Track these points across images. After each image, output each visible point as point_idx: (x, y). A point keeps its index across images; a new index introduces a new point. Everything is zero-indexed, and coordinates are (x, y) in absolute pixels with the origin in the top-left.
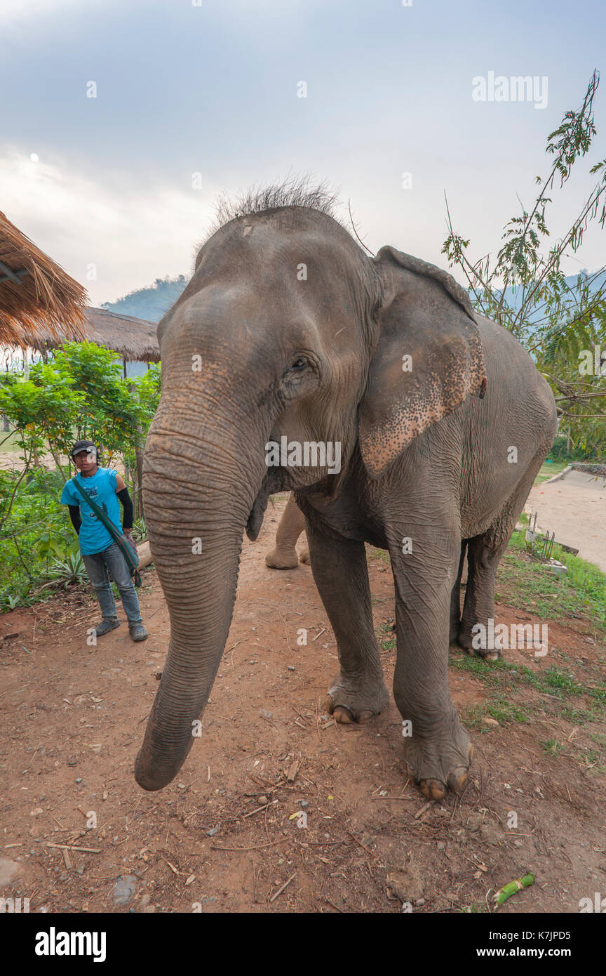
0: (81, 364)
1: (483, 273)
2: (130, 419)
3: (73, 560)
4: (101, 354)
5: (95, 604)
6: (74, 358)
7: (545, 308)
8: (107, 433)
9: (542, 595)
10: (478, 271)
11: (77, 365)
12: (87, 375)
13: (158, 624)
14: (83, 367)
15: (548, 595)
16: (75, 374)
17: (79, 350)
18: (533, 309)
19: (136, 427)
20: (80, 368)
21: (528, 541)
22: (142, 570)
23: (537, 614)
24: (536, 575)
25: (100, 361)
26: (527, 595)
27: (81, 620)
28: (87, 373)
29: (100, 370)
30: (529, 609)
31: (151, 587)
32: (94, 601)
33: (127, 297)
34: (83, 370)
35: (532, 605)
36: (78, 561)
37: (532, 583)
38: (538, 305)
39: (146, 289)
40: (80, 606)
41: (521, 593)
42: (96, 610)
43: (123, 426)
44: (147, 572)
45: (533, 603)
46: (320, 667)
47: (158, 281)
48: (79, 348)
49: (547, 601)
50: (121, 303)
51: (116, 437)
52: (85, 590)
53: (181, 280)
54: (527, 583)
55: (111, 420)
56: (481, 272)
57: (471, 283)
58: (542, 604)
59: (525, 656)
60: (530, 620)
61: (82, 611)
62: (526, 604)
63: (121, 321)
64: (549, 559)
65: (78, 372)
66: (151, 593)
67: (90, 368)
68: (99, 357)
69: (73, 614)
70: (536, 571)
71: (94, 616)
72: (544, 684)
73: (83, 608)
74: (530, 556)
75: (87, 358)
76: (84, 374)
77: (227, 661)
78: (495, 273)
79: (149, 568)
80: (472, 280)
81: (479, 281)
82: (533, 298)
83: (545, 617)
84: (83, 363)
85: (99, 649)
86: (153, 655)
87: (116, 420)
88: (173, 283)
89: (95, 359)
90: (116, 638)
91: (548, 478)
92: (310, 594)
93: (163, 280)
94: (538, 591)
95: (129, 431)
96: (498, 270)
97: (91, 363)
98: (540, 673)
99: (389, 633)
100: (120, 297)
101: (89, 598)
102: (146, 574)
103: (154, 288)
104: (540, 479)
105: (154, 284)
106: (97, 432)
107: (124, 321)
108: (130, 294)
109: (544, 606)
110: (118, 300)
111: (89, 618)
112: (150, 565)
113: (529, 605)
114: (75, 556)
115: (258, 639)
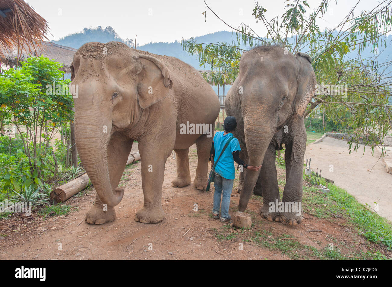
0: (38, 70)
1: (275, 26)
2: (68, 103)
3: (27, 191)
4: (51, 63)
5: (40, 219)
6: (34, 66)
7: (309, 46)
8: (53, 112)
9: (318, 205)
10: (272, 25)
11: (35, 70)
12: (42, 76)
13: (83, 230)
14: (40, 71)
15: (321, 205)
16: (34, 75)
17: (38, 61)
18: (302, 46)
19: (71, 109)
20: (37, 72)
21: (307, 175)
22: (72, 197)
23: (316, 216)
24: (313, 194)
25: (51, 68)
26: (309, 205)
27: (31, 229)
28: (42, 75)
29: (51, 73)
30: (311, 213)
31: (78, 207)
32: (40, 217)
33: (66, 38)
34: (39, 73)
35: (313, 211)
36: (30, 192)
37: (311, 198)
38: (306, 43)
39: (78, 33)
40: (30, 221)
41: (306, 204)
42: (41, 223)
43: (63, 108)
44: (76, 198)
45: (313, 209)
46: (189, 252)
47: (85, 29)
48: (37, 60)
49: (321, 208)
50: (61, 40)
51: (58, 114)
52: (34, 210)
53: (99, 29)
54: (309, 198)
55: (56, 103)
56: (274, 25)
57: (269, 31)
58: (318, 210)
59: (311, 240)
60: (312, 219)
61: (32, 223)
62: (309, 210)
63: (62, 49)
64: (319, 185)
65: (37, 74)
66: (78, 211)
67: (44, 72)
68: (50, 66)
69: (25, 225)
70: (313, 191)
71: (39, 226)
72: (324, 256)
73: (32, 221)
74: (308, 183)
75: (43, 66)
76: (40, 76)
77: (129, 251)
78: (281, 26)
79: (77, 196)
80: (269, 30)
81: (273, 30)
82: (302, 40)
83: (321, 217)
84: (40, 69)
85: (43, 247)
86: (80, 250)
87: (59, 103)
88: (94, 30)
89: (47, 67)
90: (55, 240)
91: (314, 141)
92: (181, 208)
93: (88, 28)
94: (315, 203)
95: (67, 110)
96: (283, 25)
97: (45, 69)
98: (321, 250)
99: (231, 230)
100: (61, 38)
101: (36, 215)
102: (75, 199)
103: (83, 32)
104: (309, 142)
105: (83, 31)
106: (46, 111)
107: (64, 49)
108: (68, 36)
109: (320, 211)
110: (60, 39)
111: (37, 228)
112: (77, 194)
113: (311, 211)
114: (28, 188)
115: (149, 236)
